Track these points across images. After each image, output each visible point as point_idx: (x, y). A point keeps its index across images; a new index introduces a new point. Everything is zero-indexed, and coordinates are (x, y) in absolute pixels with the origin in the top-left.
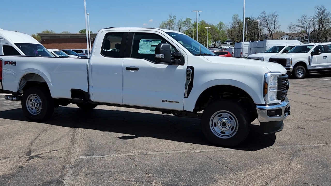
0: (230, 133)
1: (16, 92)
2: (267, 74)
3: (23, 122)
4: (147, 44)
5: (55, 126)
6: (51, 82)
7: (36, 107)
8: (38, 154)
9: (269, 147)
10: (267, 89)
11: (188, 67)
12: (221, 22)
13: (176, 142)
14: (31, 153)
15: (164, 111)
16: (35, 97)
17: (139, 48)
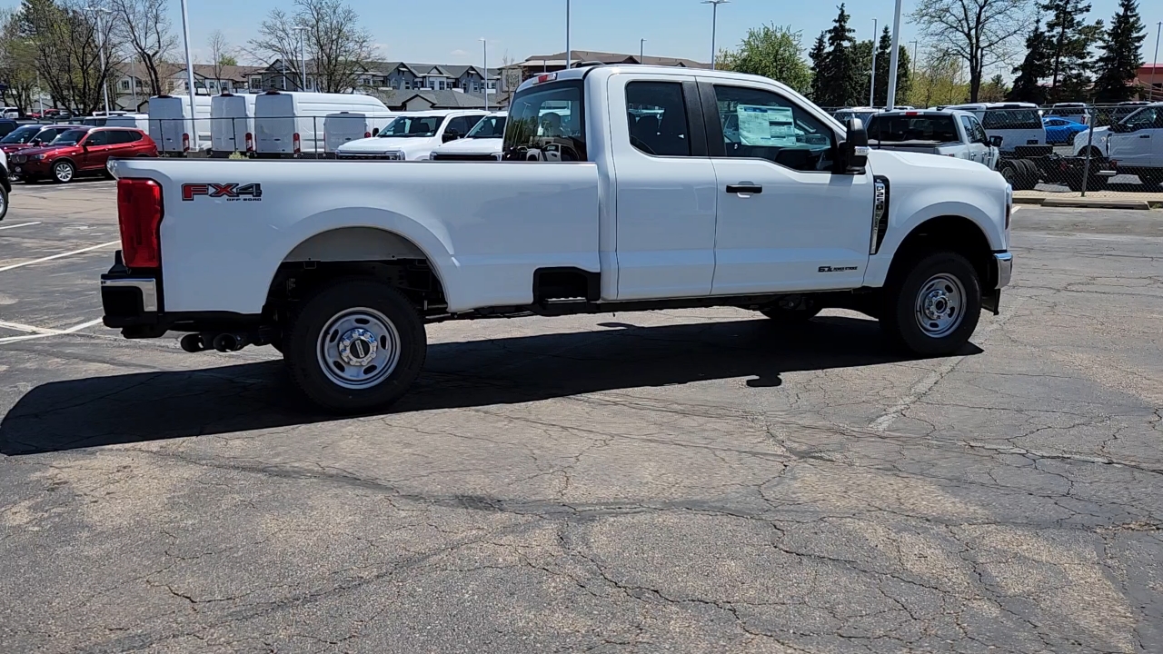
1: (262, 312)
4: (757, 117)
6: (451, 252)
11: (875, 177)
16: (358, 320)
17: (742, 131)
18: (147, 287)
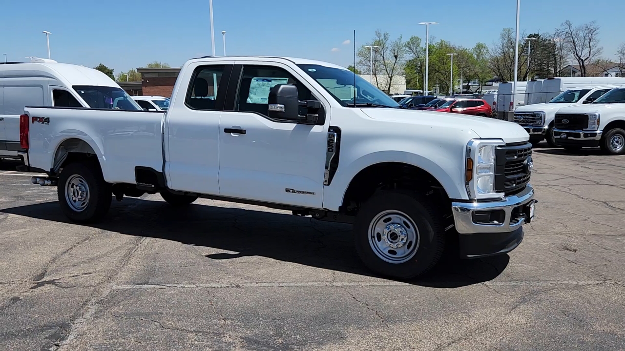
0: (405, 253)
1: (50, 171)
2: (473, 142)
3: (58, 223)
4: (263, 85)
5: (109, 232)
6: (103, 153)
7: (80, 197)
8: (55, 279)
9: (484, 282)
10: (471, 170)
11: (330, 128)
12: (481, 43)
13: (308, 267)
14: (44, 277)
15: (297, 210)
16: (79, 180)
17: (250, 94)
18: (25, 155)
